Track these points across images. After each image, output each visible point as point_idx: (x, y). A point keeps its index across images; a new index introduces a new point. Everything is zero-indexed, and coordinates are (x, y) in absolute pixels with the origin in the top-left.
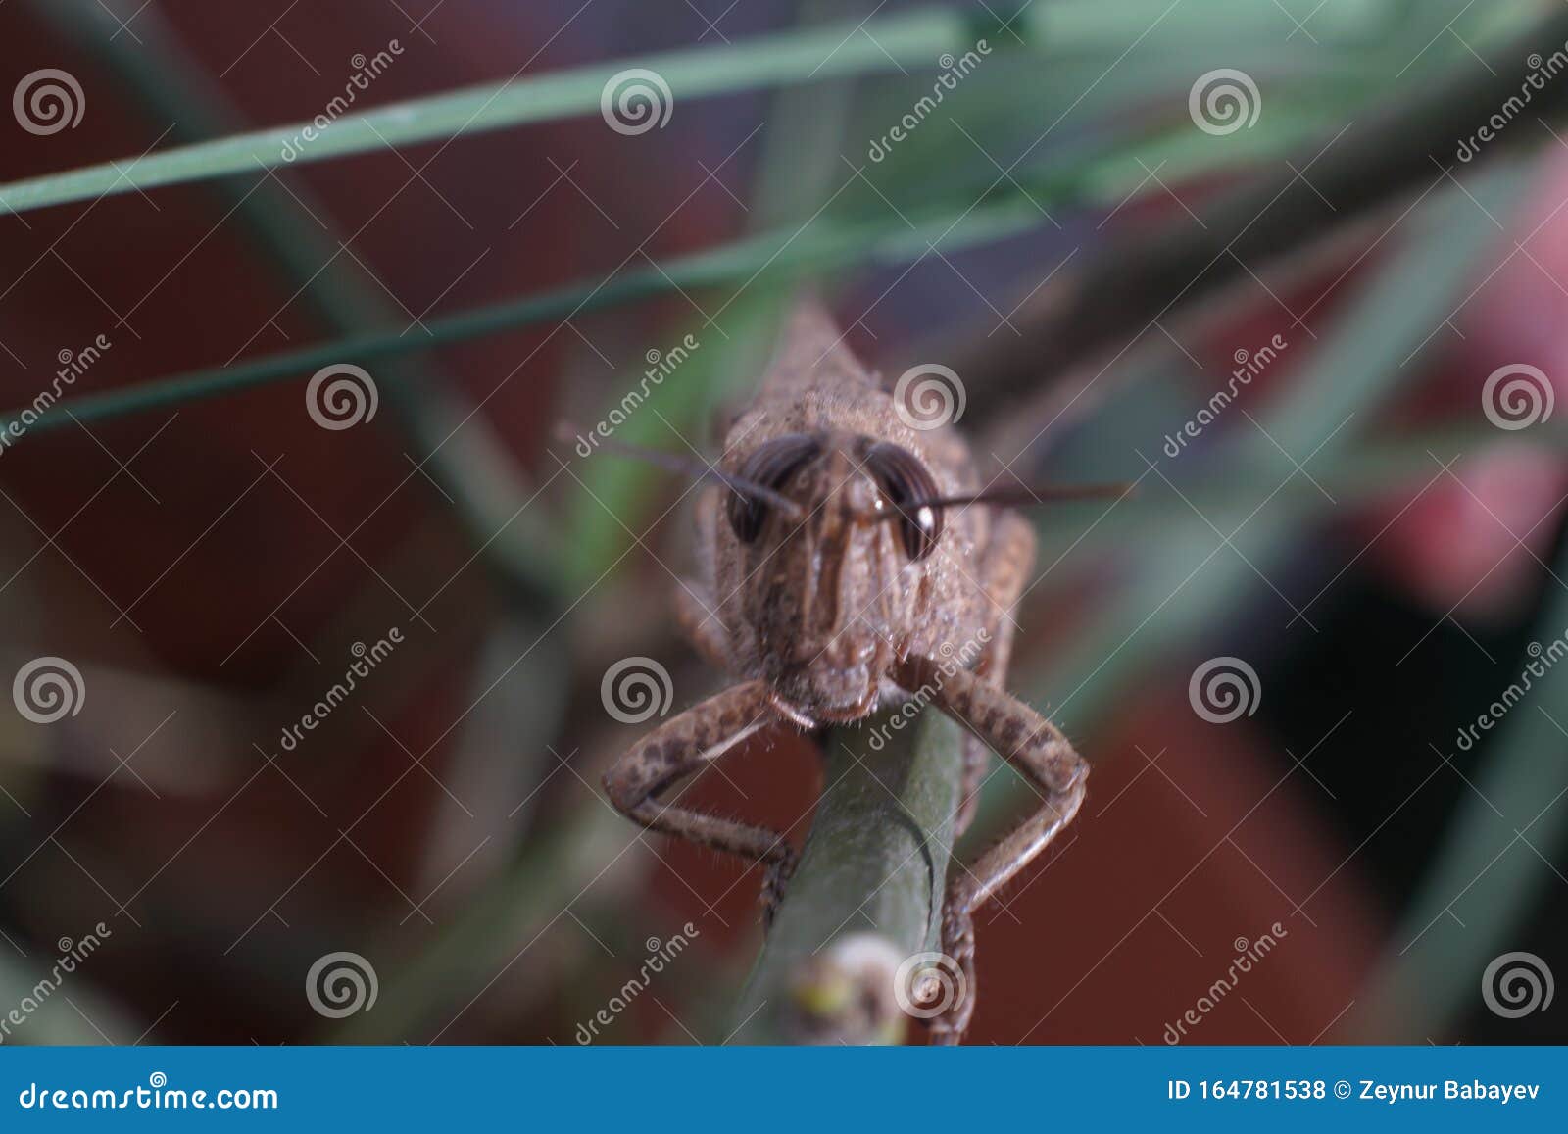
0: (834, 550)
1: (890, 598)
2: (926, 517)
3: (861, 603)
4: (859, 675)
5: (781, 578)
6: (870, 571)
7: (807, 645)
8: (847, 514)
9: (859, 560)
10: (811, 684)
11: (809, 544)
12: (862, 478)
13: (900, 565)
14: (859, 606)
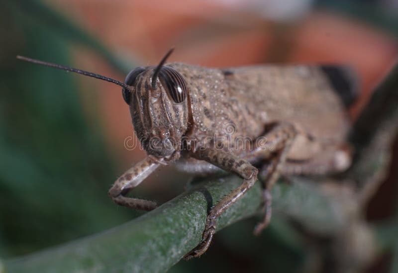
6: (160, 106)
7: (147, 133)
9: (155, 103)
11: (138, 98)
14: (159, 118)
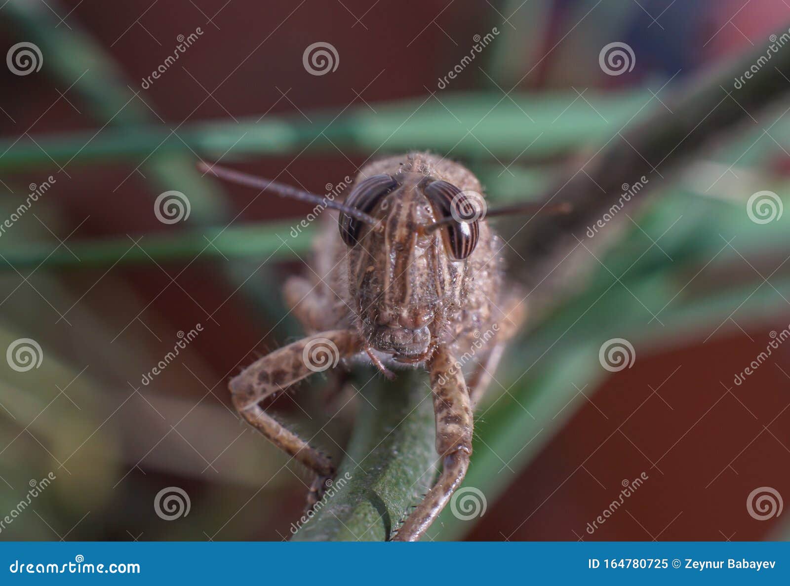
0: (404, 250)
1: (442, 282)
2: (465, 228)
3: (422, 285)
4: (424, 333)
5: (371, 269)
6: (428, 264)
7: (388, 313)
8: (411, 226)
9: (420, 257)
10: (392, 339)
11: (387, 247)
12: (423, 203)
13: (449, 261)
14: (421, 288)
